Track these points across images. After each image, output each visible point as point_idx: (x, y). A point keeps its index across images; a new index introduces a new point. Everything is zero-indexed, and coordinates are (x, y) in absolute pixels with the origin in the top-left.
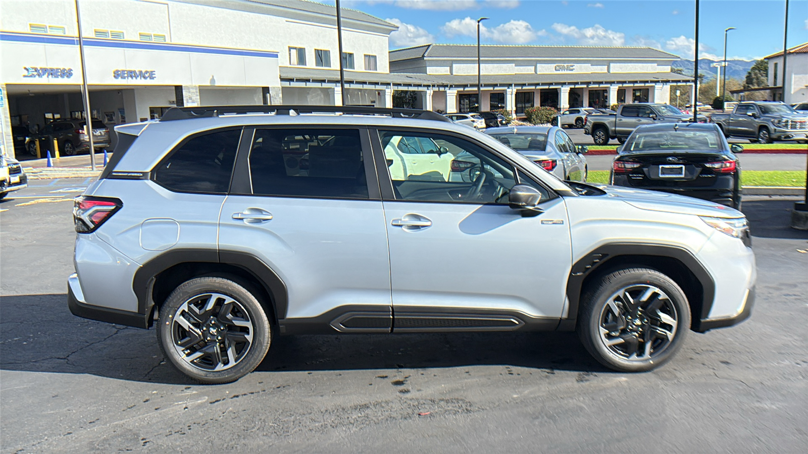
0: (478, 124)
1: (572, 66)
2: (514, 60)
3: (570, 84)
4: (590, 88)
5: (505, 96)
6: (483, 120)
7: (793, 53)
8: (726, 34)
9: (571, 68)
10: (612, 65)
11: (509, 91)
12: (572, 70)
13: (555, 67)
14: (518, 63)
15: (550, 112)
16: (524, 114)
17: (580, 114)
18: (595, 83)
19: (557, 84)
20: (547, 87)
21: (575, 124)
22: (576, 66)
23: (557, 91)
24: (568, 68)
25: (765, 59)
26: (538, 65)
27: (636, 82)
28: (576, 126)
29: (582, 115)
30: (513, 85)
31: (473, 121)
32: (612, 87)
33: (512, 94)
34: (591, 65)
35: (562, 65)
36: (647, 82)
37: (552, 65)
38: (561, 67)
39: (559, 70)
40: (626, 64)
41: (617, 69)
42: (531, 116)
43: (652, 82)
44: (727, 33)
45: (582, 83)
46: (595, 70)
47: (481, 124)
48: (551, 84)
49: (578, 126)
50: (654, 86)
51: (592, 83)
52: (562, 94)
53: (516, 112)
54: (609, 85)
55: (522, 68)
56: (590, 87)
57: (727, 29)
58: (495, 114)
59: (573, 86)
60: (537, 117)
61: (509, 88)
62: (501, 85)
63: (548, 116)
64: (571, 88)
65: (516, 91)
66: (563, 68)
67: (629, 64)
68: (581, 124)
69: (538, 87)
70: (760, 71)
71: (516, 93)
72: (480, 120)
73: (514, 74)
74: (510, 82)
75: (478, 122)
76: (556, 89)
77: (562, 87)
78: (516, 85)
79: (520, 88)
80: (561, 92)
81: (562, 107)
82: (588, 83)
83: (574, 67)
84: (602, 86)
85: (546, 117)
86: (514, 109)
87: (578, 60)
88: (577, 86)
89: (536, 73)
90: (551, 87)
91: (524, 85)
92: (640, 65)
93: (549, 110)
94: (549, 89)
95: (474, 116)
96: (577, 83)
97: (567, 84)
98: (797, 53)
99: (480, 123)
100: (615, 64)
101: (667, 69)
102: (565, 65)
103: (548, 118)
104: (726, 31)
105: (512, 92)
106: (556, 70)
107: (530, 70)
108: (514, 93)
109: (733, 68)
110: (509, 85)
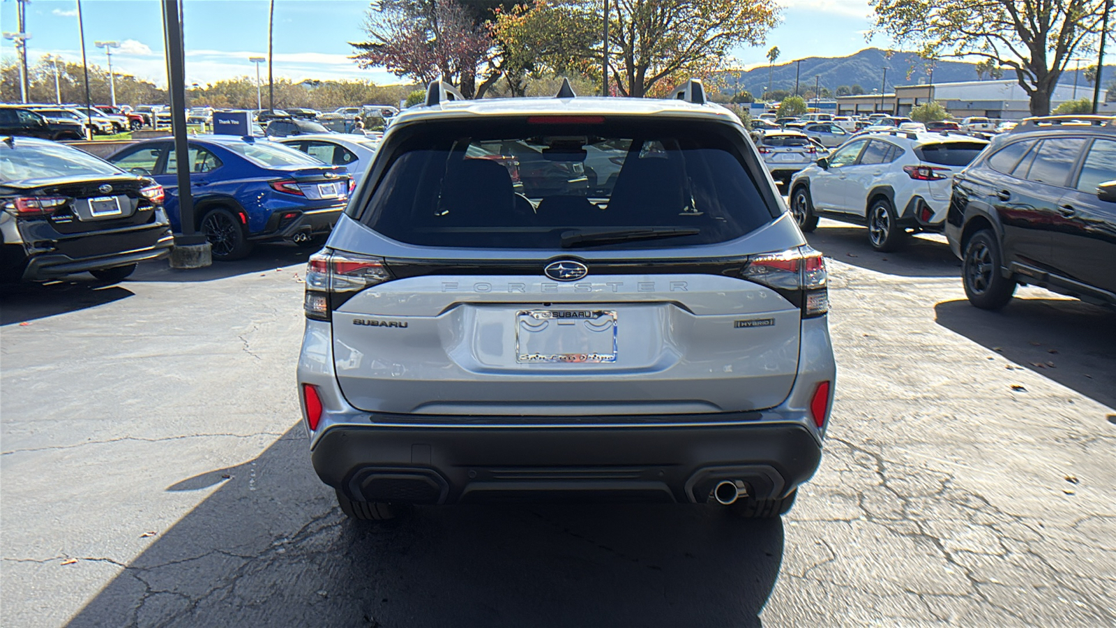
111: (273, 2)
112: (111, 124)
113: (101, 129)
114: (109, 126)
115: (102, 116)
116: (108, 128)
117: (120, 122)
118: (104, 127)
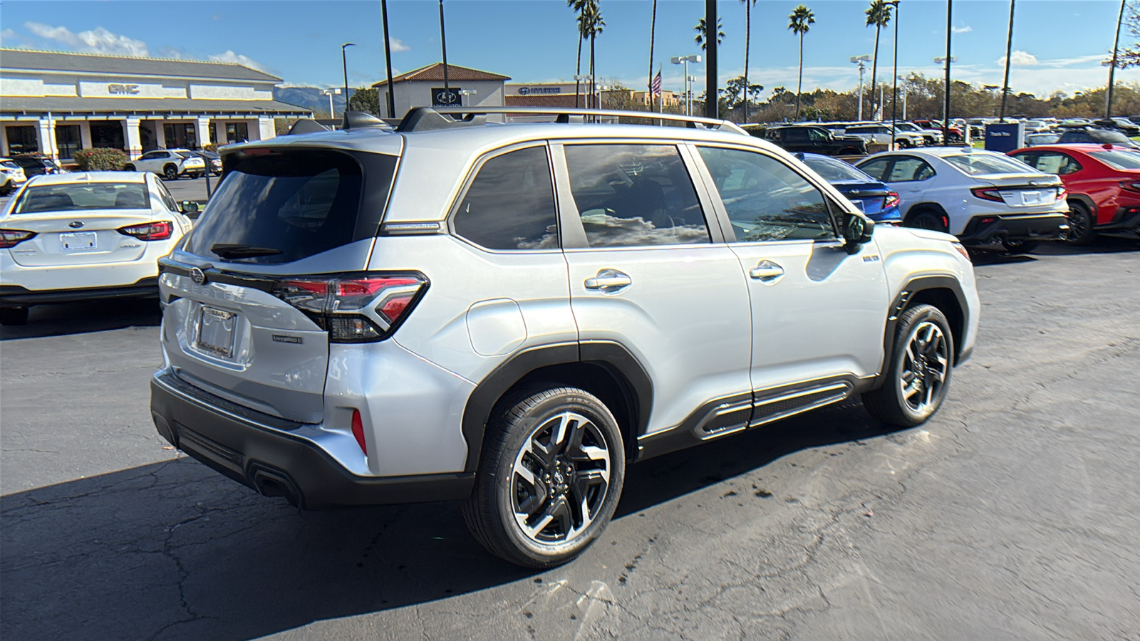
0: (14, 176)
1: (135, 87)
2: (41, 74)
3: (139, 113)
4: (170, 120)
5: (37, 131)
6: (21, 169)
7: (408, 80)
8: (344, 51)
9: (134, 90)
10: (193, 87)
11: (43, 122)
12: (135, 93)
13: (109, 87)
14: (49, 80)
15: (116, 156)
16: (73, 160)
17: (170, 158)
18: (176, 113)
19: (119, 113)
20: (104, 118)
21: (164, 174)
22: (141, 87)
23: (121, 124)
24: (128, 89)
25: (373, 86)
26: (82, 84)
27: (233, 113)
28: (166, 176)
29: (174, 160)
30: (50, 114)
31: (5, 172)
32: (200, 120)
33: (49, 128)
34: (163, 87)
35: (120, 84)
36: (248, 113)
37: (104, 84)
38: (118, 87)
39: (116, 93)
40: (212, 87)
41: (201, 93)
42: (86, 163)
43: (254, 113)
44: (345, 49)
45: (158, 113)
46: (168, 94)
47: (20, 176)
48: (111, 113)
49: (169, 176)
50: (258, 120)
51: (172, 113)
52: (129, 128)
53: (61, 156)
54: (196, 117)
55: (55, 87)
56: (169, 118)
57: (344, 45)
58: (40, 159)
59: (144, 118)
60: (96, 164)
61: (42, 118)
62: (30, 113)
63: (114, 162)
64: (142, 121)
65: (55, 123)
66: (121, 90)
67: (217, 87)
68: (174, 174)
69: (90, 118)
70: (362, 103)
71: (56, 126)
72: (17, 170)
73: (43, 95)
74: (44, 109)
75: (14, 173)
76: (119, 121)
77: (128, 118)
78: (54, 114)
79: (61, 118)
80: (126, 126)
81: (132, 148)
82: (166, 113)
83: (137, 89)
84: (186, 117)
85: (111, 163)
86: (56, 151)
87: (142, 79)
88: (150, 118)
89: (79, 95)
90: (111, 118)
91: (68, 114)
92: (232, 89)
93: (114, 153)
94: (107, 121)
95: (5, 162)
96: (150, 113)
97: (135, 113)
98: (413, 80)
99: (17, 175)
100: (197, 87)
101: (268, 96)
102: (124, 85)
103: (114, 165)
104: (344, 47)
105: (49, 125)
106: (111, 92)
107: (68, 91)
108: (53, 126)
109: (306, 98)
110: (43, 114)
111: (1124, 1)
112: (923, 138)
113: (912, 143)
114: (920, 140)
115: (917, 130)
116: (919, 142)
117: (933, 136)
118: (915, 142)
